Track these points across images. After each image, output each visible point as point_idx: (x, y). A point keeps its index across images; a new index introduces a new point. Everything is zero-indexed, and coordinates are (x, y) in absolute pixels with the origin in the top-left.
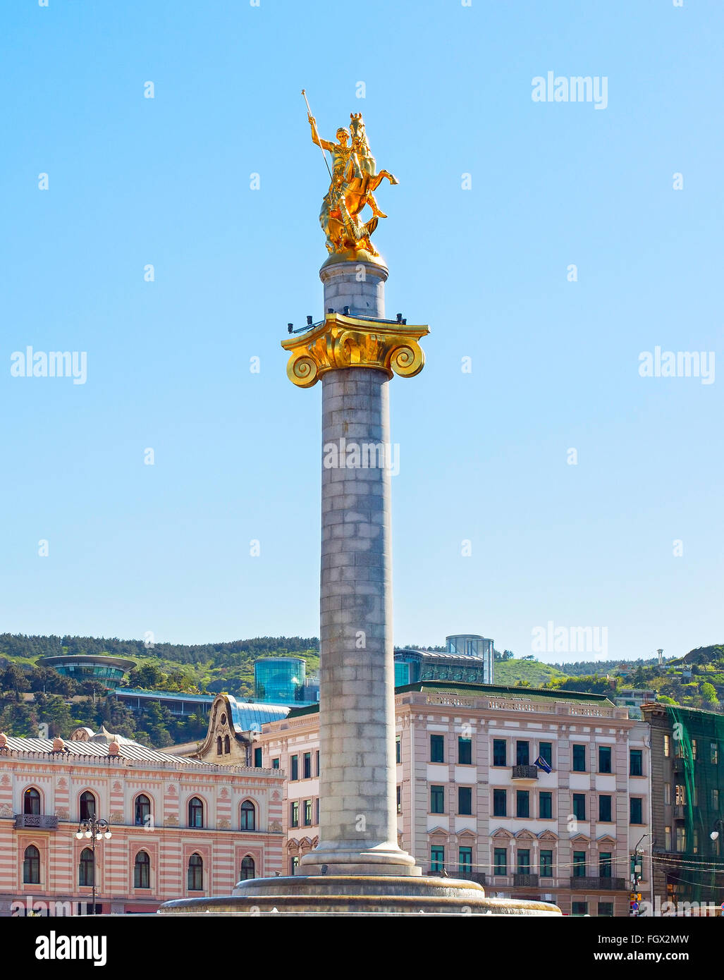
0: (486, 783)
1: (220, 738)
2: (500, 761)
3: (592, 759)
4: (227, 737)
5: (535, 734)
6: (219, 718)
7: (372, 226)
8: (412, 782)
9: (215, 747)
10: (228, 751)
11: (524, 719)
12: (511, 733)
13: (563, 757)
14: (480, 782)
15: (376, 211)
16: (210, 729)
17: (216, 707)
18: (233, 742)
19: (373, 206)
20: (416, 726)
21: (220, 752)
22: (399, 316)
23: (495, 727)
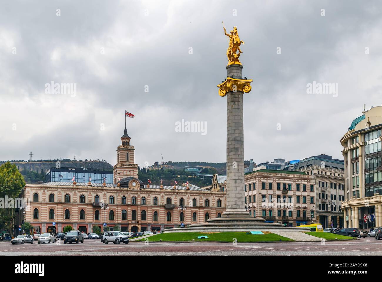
0: (276, 194)
1: (215, 185)
2: (279, 189)
3: (301, 188)
4: (216, 184)
5: (287, 182)
6: (214, 180)
7: (239, 55)
8: (258, 194)
9: (214, 187)
10: (217, 188)
11: (284, 178)
12: (282, 181)
13: (294, 187)
14: (274, 194)
15: (240, 52)
16: (213, 182)
17: (214, 177)
18: (218, 186)
19: (239, 50)
20: (259, 180)
21: (215, 188)
22: (245, 77)
23: (277, 180)
